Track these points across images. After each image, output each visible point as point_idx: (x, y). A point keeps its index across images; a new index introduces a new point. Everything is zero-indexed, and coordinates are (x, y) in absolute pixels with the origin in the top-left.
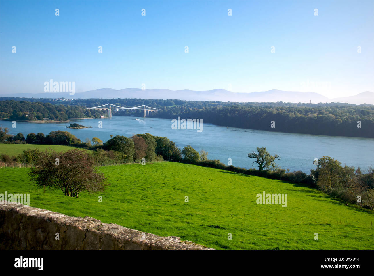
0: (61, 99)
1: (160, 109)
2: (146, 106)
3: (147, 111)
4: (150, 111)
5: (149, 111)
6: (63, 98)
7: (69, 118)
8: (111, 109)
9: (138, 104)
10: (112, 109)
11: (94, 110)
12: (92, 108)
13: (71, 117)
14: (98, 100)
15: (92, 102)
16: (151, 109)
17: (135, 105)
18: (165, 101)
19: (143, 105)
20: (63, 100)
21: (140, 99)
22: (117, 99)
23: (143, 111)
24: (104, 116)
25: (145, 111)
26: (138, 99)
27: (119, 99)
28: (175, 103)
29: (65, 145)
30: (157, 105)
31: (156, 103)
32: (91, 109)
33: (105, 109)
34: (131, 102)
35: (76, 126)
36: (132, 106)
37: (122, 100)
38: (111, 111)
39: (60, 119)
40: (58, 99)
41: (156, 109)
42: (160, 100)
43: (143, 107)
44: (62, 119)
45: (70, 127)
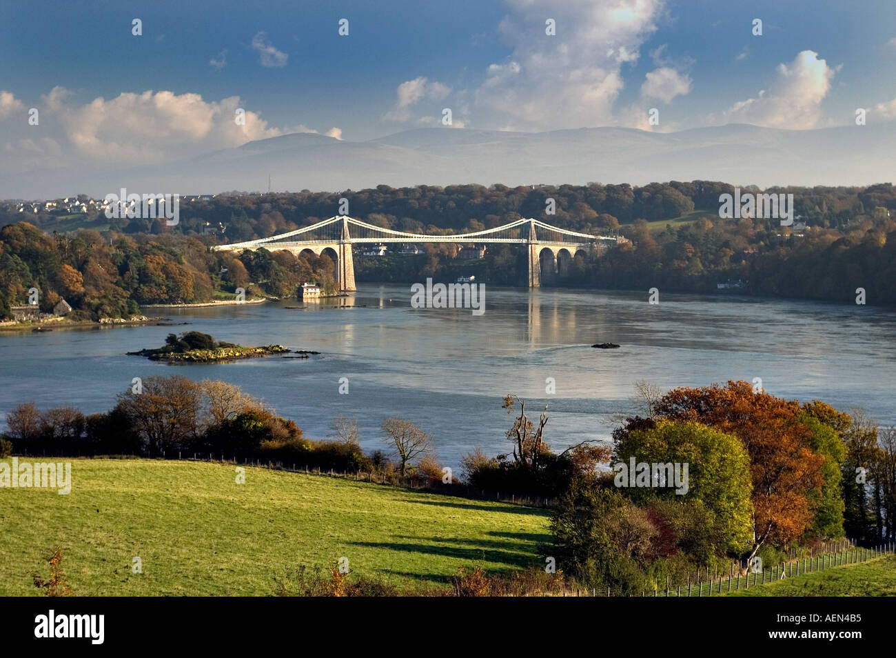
0: (71, 200)
1: (621, 240)
2: (541, 225)
3: (546, 253)
4: (564, 252)
5: (555, 248)
6: (82, 199)
7: (139, 300)
8: (349, 247)
9: (490, 216)
10: (355, 246)
11: (262, 252)
12: (252, 245)
13: (147, 295)
14: (271, 202)
15: (238, 213)
16: (566, 238)
17: (474, 222)
18: (638, 191)
19: (525, 221)
20: (85, 209)
21: (499, 188)
22: (370, 192)
23: (521, 253)
24: (319, 285)
25: (537, 249)
26: (488, 184)
27: (383, 189)
28: (694, 199)
29: (218, 458)
30: (594, 214)
31: (593, 205)
32: (247, 251)
33: (318, 248)
34: (452, 204)
35: (200, 348)
36: (459, 226)
37: (401, 196)
38: (349, 256)
39: (96, 313)
40: (57, 202)
41: (592, 241)
42: (610, 188)
43: (524, 231)
44: (108, 309)
45: (165, 350)
